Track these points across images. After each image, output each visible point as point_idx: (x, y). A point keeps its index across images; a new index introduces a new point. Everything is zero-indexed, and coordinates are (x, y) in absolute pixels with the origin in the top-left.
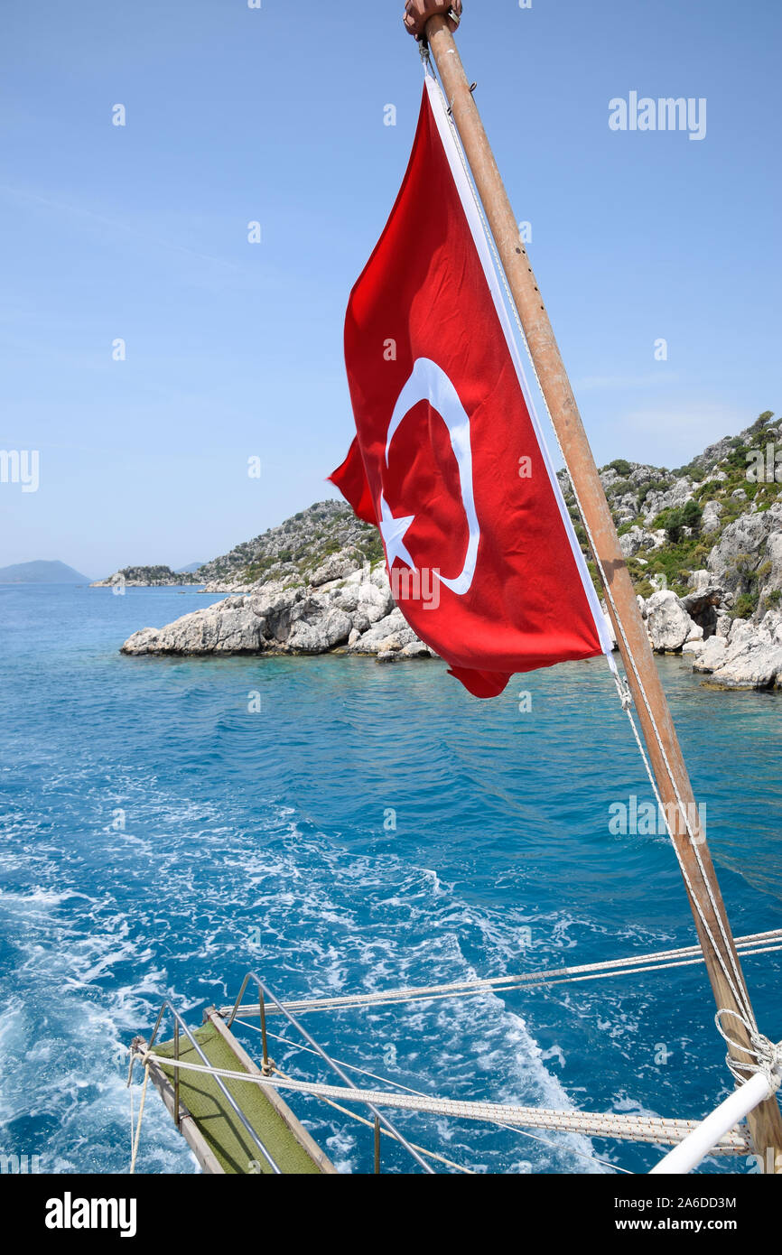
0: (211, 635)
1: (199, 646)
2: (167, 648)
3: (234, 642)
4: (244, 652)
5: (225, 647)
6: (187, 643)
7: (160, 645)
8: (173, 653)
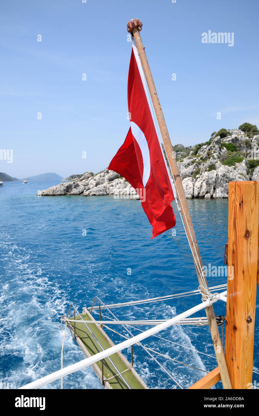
0: (54, 191)
1: (52, 194)
2: (46, 194)
3: (59, 193)
4: (61, 195)
5: (57, 194)
6: (50, 193)
7: (45, 193)
8: (47, 195)
